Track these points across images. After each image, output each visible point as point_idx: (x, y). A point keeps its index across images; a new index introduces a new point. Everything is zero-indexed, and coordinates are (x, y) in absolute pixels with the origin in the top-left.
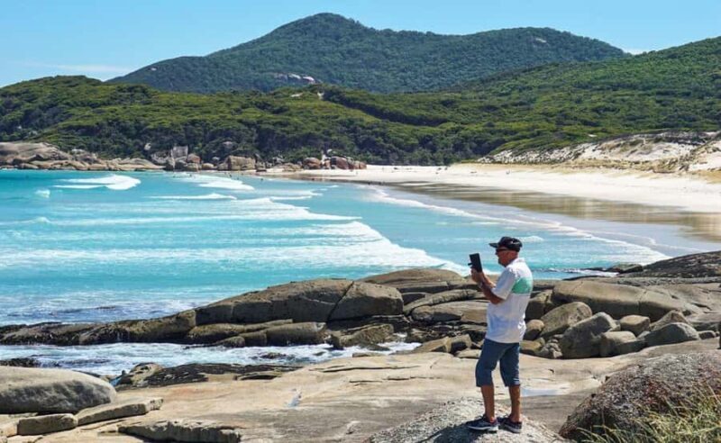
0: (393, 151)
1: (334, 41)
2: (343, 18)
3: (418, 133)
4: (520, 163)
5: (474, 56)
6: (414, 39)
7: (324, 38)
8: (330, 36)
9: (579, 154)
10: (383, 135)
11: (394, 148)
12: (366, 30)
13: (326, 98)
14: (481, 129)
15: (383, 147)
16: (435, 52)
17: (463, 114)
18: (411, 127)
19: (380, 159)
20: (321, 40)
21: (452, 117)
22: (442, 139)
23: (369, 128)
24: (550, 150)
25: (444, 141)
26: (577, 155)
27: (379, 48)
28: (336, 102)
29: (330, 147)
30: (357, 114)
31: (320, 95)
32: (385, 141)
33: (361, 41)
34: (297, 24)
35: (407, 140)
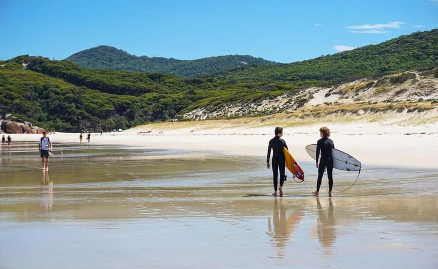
0: (84, 118)
1: (108, 63)
2: (115, 49)
3: (115, 101)
4: (215, 118)
5: (200, 72)
6: (161, 63)
7: (102, 61)
8: (106, 60)
9: (305, 101)
10: (76, 101)
11: (86, 114)
12: (130, 56)
13: (30, 68)
14: (182, 96)
15: (74, 113)
16: (175, 70)
17: (169, 86)
18: (109, 95)
19: (68, 125)
20: (99, 63)
21: (157, 88)
22: (142, 107)
23: (62, 94)
24: (257, 101)
25: (144, 109)
26: (301, 102)
27: (137, 68)
28: (38, 71)
29: (10, 111)
30: (53, 81)
31: (24, 65)
32: (78, 108)
33: (126, 63)
34: (84, 52)
35: (102, 106)
